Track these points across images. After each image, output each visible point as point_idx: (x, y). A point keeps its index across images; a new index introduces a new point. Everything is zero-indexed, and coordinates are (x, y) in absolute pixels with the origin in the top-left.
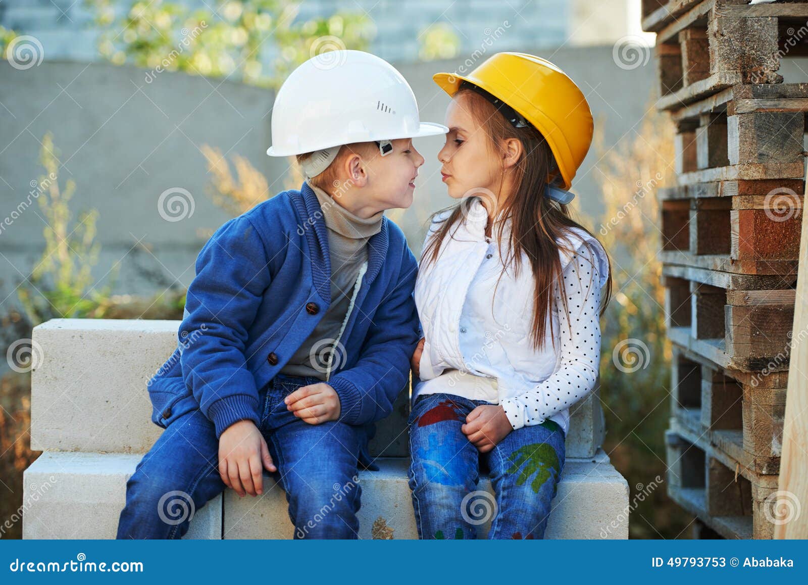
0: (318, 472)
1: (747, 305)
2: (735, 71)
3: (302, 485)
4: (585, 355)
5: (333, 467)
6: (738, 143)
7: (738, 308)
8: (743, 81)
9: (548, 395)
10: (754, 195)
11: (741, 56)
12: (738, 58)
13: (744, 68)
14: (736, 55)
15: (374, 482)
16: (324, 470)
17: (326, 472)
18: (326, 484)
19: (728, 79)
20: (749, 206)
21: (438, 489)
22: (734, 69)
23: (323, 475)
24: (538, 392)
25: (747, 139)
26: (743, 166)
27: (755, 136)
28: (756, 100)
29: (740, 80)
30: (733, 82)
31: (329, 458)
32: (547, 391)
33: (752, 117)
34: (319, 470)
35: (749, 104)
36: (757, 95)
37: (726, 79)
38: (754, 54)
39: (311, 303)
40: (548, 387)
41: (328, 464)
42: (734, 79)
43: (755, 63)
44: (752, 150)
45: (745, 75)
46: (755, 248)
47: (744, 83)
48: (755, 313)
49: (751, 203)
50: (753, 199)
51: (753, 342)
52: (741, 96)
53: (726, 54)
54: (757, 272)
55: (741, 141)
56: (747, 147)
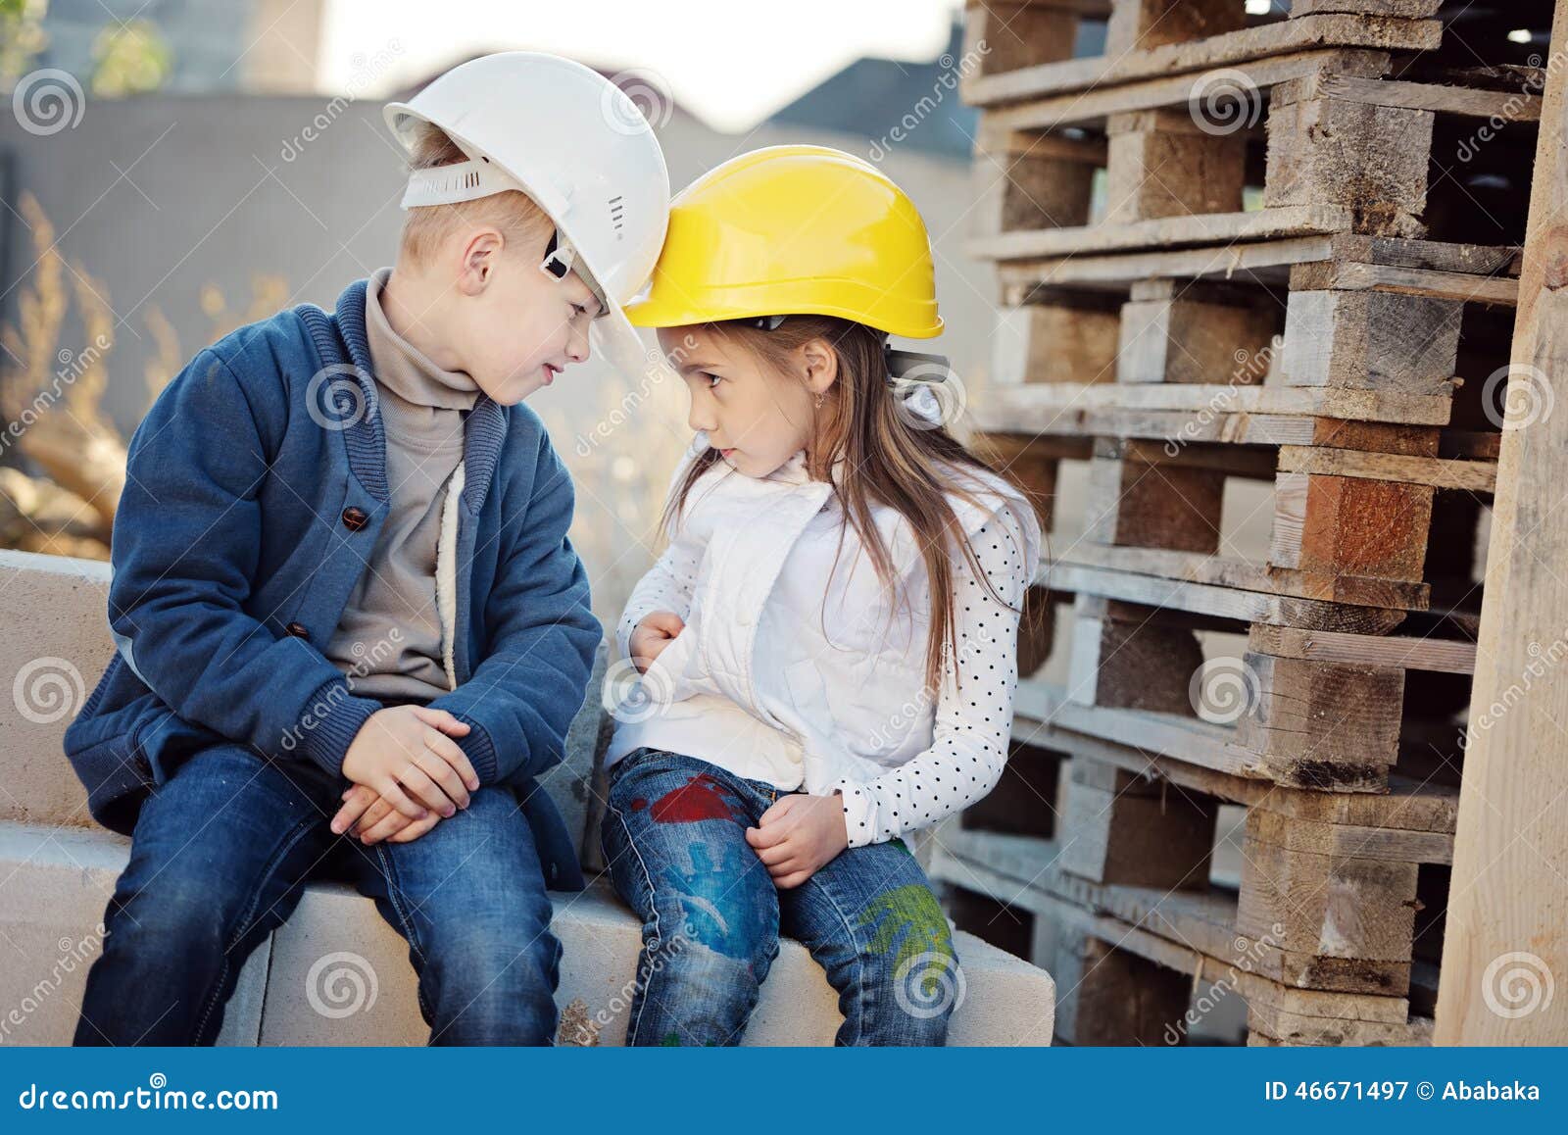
0: (486, 913)
1: (1308, 658)
2: (1341, 207)
3: (453, 938)
4: (987, 719)
5: (514, 903)
6: (1329, 346)
7: (1287, 661)
8: (1353, 228)
9: (919, 787)
10: (1345, 448)
11: (1356, 179)
12: (1350, 181)
13: (1359, 203)
14: (1346, 176)
15: (574, 928)
16: (498, 909)
17: (503, 913)
18: (501, 936)
19: (1326, 221)
20: (1333, 469)
21: (701, 956)
22: (1340, 203)
23: (494, 919)
24: (900, 780)
25: (1350, 341)
26: (1334, 390)
27: (1367, 335)
28: (1377, 266)
29: (1348, 225)
30: (1334, 227)
31: (504, 883)
32: (917, 780)
33: (1365, 298)
34: (488, 909)
35: (1361, 274)
36: (1379, 259)
37: (1322, 220)
38: (1380, 178)
39: (351, 508)
40: (917, 773)
41: (504, 897)
42: (1338, 222)
43: (1381, 195)
44: (1357, 363)
45: (1358, 216)
46: (1336, 550)
47: (1355, 231)
48: (1321, 675)
49: (1338, 463)
50: (1343, 456)
51: (1311, 730)
52: (1349, 256)
53: (1328, 172)
54: (1334, 598)
55: (1336, 343)
56: (1348, 355)
